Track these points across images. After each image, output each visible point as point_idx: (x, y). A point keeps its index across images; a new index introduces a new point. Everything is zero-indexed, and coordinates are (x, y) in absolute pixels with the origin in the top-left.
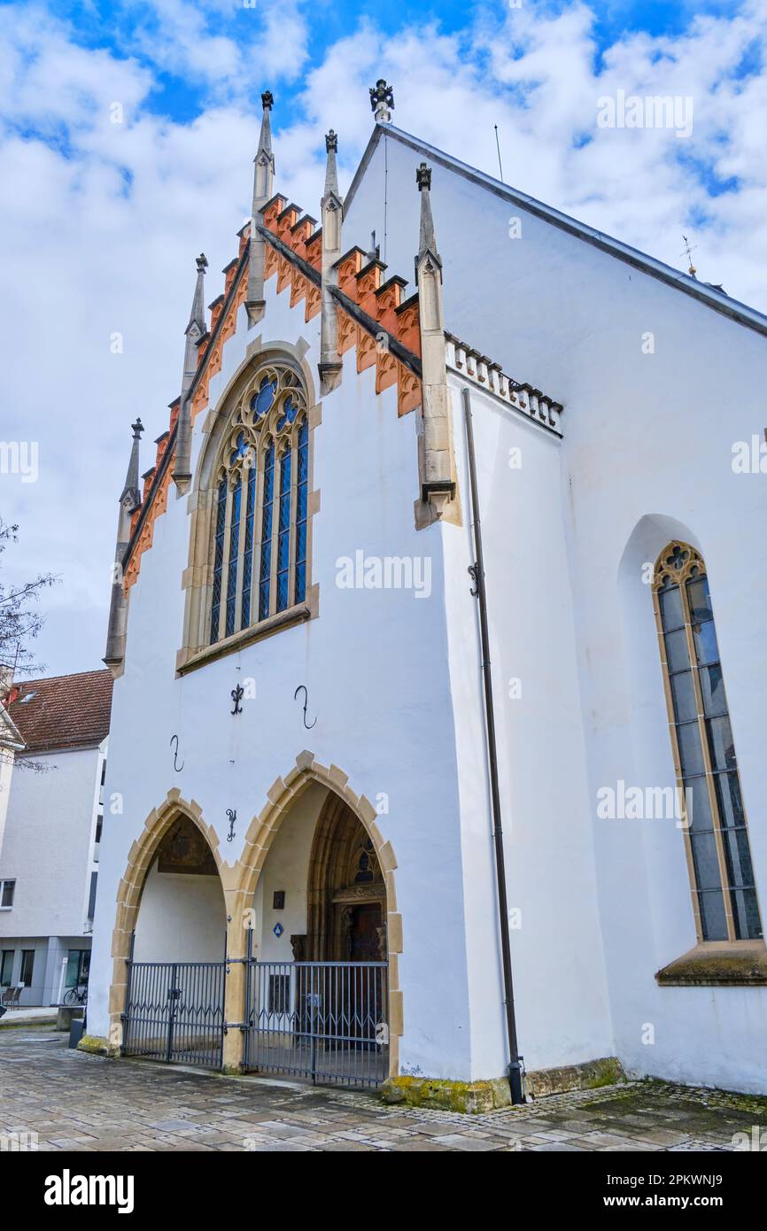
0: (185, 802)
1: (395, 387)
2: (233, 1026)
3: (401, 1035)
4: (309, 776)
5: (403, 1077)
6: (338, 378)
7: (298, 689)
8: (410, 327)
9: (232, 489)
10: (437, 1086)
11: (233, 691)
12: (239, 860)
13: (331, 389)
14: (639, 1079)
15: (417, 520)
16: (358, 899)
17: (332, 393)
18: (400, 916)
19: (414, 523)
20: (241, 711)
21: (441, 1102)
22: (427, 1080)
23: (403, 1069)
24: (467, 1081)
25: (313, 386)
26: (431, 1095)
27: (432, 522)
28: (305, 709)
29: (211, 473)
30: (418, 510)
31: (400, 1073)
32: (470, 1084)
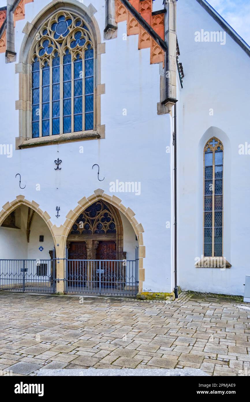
0: (29, 202)
1: (149, 49)
2: (61, 280)
3: (144, 281)
4: (99, 198)
5: (144, 293)
6: (115, 33)
7: (94, 165)
8: (158, 24)
9: (42, 68)
10: (158, 294)
11: (55, 161)
12: (63, 225)
13: (111, 38)
14: (186, 291)
15: (158, 111)
16: (77, 239)
17: (111, 40)
18: (144, 247)
19: (157, 111)
20: (60, 169)
21: (160, 298)
22: (154, 293)
23: (144, 290)
24: (169, 293)
25: (99, 33)
26: (156, 296)
27: (166, 113)
28: (98, 173)
29: (28, 55)
30: (159, 107)
31: (143, 291)
32: (170, 293)
